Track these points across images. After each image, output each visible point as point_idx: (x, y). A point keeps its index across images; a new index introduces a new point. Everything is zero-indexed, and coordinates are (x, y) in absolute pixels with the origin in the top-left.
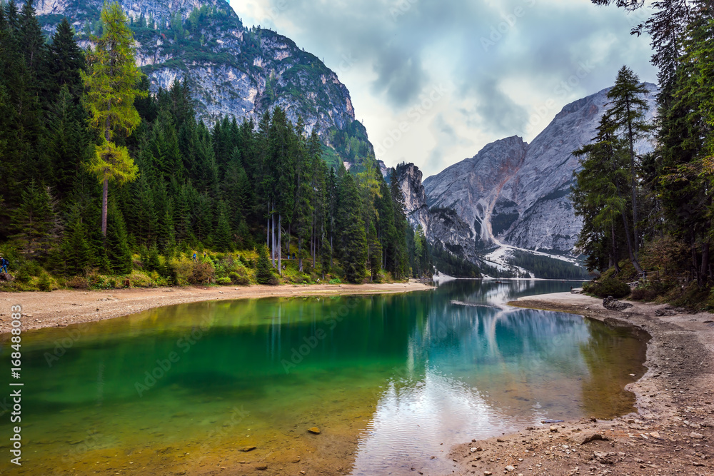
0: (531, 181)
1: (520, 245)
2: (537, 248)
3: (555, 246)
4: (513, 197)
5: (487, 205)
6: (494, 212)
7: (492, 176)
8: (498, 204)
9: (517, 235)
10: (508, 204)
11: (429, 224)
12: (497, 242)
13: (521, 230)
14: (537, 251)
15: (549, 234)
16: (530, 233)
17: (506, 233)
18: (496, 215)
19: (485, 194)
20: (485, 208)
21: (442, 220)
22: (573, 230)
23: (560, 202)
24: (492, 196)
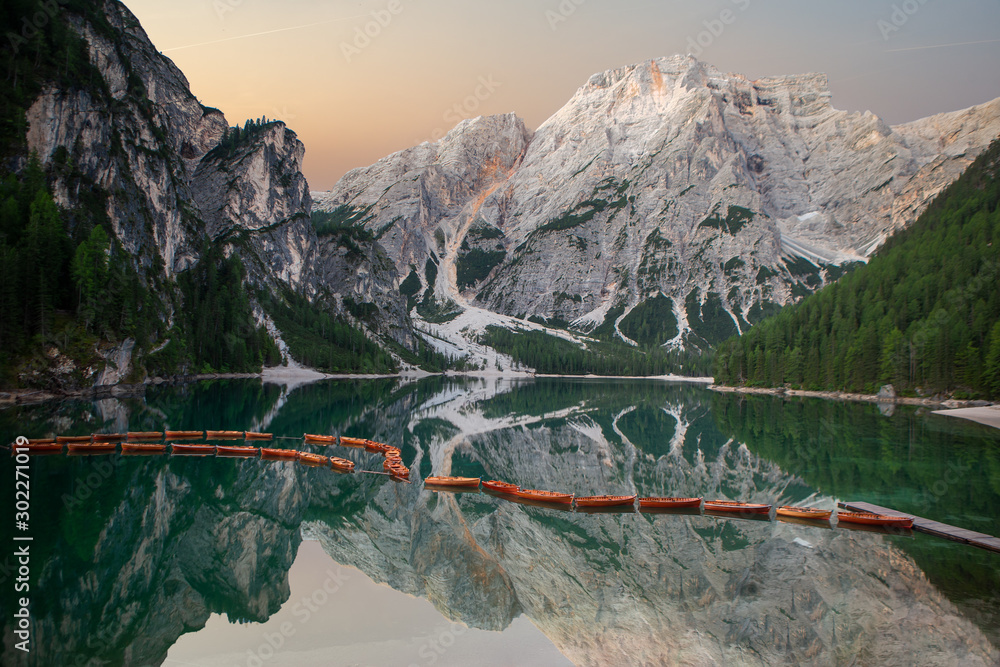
0: (531, 195)
1: (500, 310)
2: (528, 316)
3: (556, 312)
4: (501, 222)
5: (453, 231)
6: (465, 245)
7: (467, 179)
8: (472, 231)
9: (497, 291)
10: (489, 233)
11: (310, 253)
12: (461, 301)
13: (505, 281)
14: (529, 320)
15: (549, 291)
16: (518, 288)
17: (479, 286)
18: (467, 252)
19: (452, 212)
20: (449, 236)
21: (343, 250)
22: (587, 286)
23: (570, 237)
24: (464, 216)
